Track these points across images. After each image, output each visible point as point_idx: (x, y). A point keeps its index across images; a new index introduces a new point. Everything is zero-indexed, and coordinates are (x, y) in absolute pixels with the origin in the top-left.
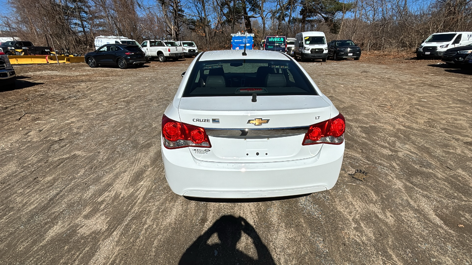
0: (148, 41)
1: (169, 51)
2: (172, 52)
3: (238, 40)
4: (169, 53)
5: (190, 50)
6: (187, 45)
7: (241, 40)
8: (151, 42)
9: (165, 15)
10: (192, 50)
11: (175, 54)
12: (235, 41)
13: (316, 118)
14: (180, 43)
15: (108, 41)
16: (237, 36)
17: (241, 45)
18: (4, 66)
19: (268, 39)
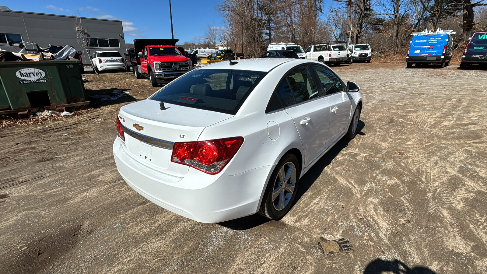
0: (313, 46)
1: (330, 55)
2: (333, 57)
3: (421, 41)
4: (330, 57)
5: (361, 55)
6: (359, 49)
7: (426, 41)
8: (315, 47)
9: (349, 16)
10: (363, 55)
11: (337, 59)
12: (417, 41)
13: (180, 135)
14: (353, 47)
15: (277, 48)
16: (422, 35)
17: (424, 47)
18: (188, 68)
19: (477, 36)
